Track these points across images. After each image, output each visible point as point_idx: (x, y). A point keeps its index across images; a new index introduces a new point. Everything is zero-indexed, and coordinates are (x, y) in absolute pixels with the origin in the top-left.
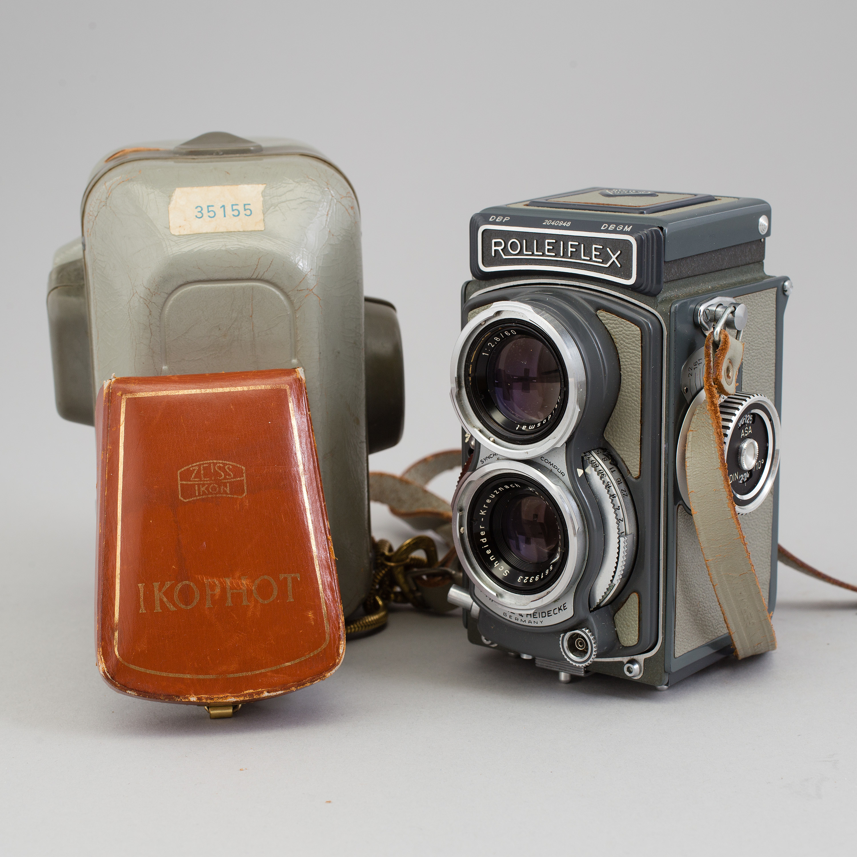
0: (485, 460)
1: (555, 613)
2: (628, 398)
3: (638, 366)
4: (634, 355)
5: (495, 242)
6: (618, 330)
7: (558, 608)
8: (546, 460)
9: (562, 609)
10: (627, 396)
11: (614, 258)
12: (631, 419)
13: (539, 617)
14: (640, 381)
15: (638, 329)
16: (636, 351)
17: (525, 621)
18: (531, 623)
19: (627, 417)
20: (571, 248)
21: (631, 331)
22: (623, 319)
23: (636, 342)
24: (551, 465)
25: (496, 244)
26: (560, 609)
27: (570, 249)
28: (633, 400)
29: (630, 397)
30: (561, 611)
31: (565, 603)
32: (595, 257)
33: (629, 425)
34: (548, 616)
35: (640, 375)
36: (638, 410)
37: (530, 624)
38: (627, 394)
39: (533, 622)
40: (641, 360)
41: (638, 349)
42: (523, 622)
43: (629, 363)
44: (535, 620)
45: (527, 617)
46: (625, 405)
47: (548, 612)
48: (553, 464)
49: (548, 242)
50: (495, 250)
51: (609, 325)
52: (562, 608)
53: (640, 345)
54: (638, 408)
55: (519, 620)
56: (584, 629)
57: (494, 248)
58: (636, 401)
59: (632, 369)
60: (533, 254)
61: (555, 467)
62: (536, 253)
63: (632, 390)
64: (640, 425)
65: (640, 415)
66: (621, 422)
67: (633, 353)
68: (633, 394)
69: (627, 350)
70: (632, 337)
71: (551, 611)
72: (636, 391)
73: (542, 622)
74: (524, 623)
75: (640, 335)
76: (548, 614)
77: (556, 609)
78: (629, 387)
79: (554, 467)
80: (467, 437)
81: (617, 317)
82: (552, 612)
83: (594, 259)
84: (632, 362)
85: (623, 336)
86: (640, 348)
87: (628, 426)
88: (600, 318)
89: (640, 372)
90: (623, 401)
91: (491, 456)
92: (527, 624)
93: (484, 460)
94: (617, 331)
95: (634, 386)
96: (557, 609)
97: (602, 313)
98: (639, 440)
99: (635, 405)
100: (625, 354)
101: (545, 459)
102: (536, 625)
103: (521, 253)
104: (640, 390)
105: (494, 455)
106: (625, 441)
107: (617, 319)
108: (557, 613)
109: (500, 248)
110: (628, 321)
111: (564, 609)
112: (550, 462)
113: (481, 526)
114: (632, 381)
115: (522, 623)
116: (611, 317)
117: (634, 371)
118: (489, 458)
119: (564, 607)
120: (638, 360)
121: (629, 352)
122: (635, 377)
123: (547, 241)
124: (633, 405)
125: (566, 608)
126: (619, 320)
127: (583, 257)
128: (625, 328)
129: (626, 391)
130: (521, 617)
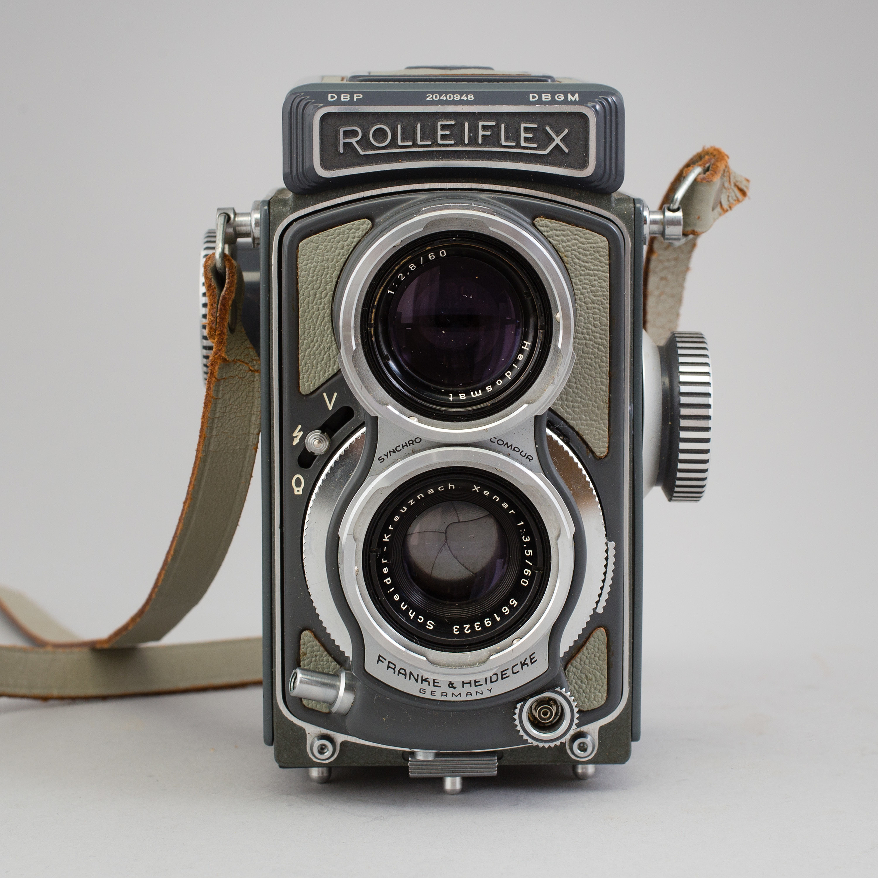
0: (387, 456)
1: (514, 672)
2: (588, 342)
3: (604, 293)
4: (596, 278)
5: (344, 132)
6: (569, 243)
7: (521, 662)
8: (499, 442)
9: (527, 664)
10: (586, 339)
11: (557, 140)
12: (593, 373)
13: (486, 684)
14: (608, 315)
15: (605, 239)
16: (600, 272)
17: (460, 694)
18: (471, 695)
19: (585, 370)
20: (483, 131)
21: (593, 243)
22: (578, 227)
23: (600, 258)
24: (508, 447)
25: (347, 134)
26: (523, 665)
27: (481, 133)
28: (596, 344)
29: (591, 341)
30: (525, 667)
31: (534, 653)
32: (525, 142)
33: (589, 381)
34: (502, 679)
35: (608, 306)
36: (605, 357)
37: (469, 698)
38: (586, 335)
39: (474, 693)
40: (608, 283)
41: (604, 268)
42: (456, 696)
43: (589, 290)
44: (479, 689)
45: (463, 687)
46: (583, 352)
47: (502, 672)
48: (511, 445)
49: (441, 125)
50: (345, 144)
51: (555, 237)
52: (528, 661)
53: (608, 262)
54: (604, 354)
55: (449, 695)
56: (558, 689)
57: (342, 141)
58: (602, 345)
59: (594, 298)
60: (415, 145)
61: (516, 449)
62: (419, 142)
63: (594, 329)
64: (608, 378)
65: (608, 365)
66: (576, 379)
67: (595, 275)
68: (596, 334)
69: (586, 272)
70: (594, 251)
71: (508, 669)
72: (601, 330)
73: (490, 691)
74: (458, 699)
75: (608, 248)
76: (502, 675)
77: (517, 664)
78: (589, 325)
79: (514, 450)
80: (296, 437)
81: (568, 225)
82: (509, 672)
83: (523, 144)
84: (593, 288)
85: (578, 252)
86: (608, 267)
87: (587, 382)
88: (540, 228)
89: (608, 301)
90: (579, 346)
91: (398, 449)
92: (463, 698)
93: (385, 457)
94: (568, 246)
95: (597, 322)
96: (519, 665)
97: (543, 222)
98: (607, 402)
99: (600, 351)
100: (582, 277)
101: (497, 440)
102: (479, 697)
103: (393, 144)
104: (608, 328)
105: (403, 447)
106: (583, 406)
107: (568, 227)
108: (518, 672)
109: (353, 141)
110: (586, 229)
111: (532, 663)
112: (507, 444)
113: (383, 559)
114: (595, 316)
115: (454, 699)
116: (559, 225)
117: (598, 300)
118: (394, 452)
119: (531, 659)
120: (604, 284)
121: (589, 275)
122: (599, 310)
123: (439, 124)
124: (596, 350)
125: (536, 660)
126: (571, 229)
127: (504, 143)
128: (582, 240)
129: (585, 331)
130: (453, 689)
